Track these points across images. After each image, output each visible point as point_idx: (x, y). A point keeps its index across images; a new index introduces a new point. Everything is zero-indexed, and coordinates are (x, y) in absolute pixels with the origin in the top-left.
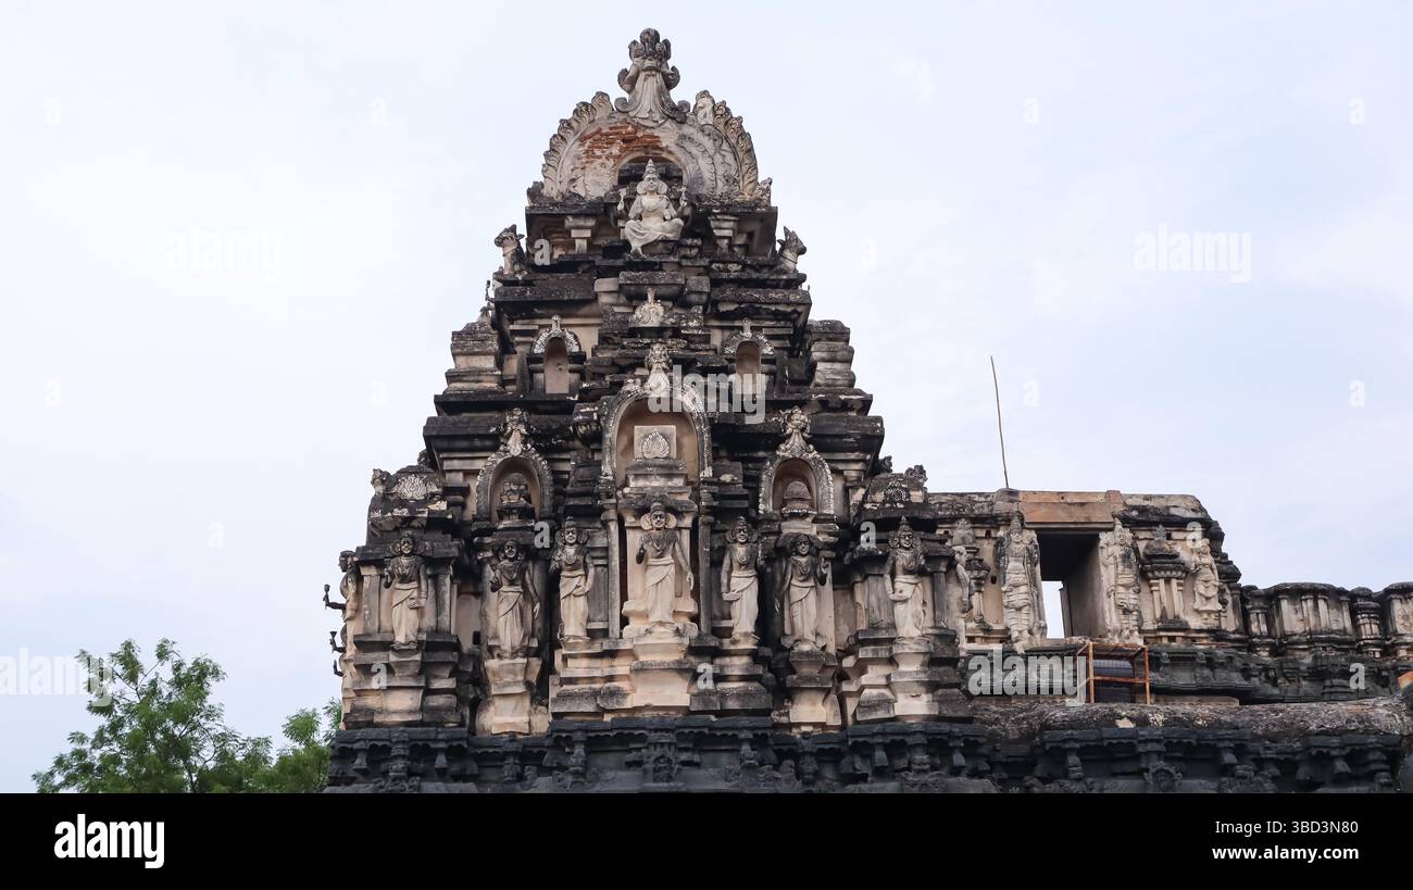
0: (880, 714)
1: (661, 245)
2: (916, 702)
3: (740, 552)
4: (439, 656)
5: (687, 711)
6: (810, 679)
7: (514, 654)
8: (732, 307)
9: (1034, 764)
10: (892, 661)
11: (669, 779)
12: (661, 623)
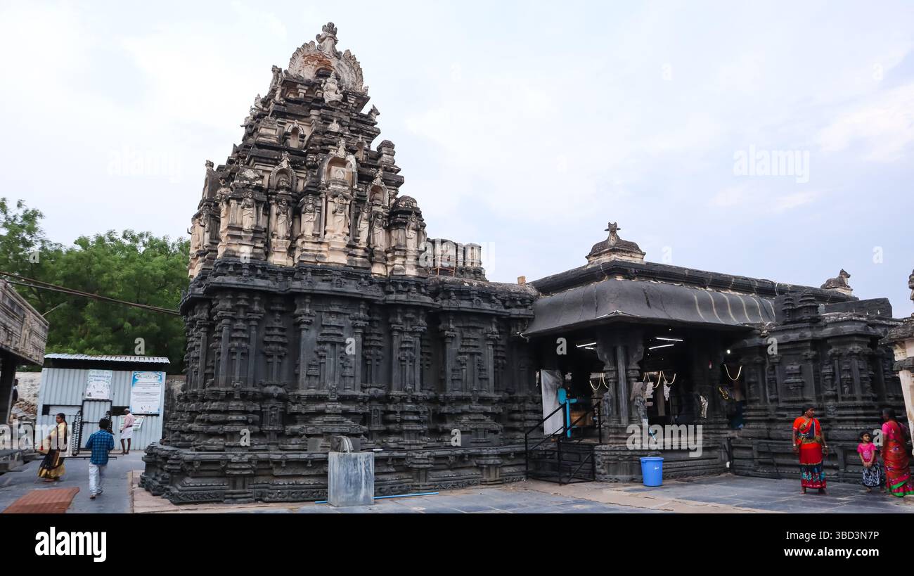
0: (401, 273)
1: (334, 103)
2: (412, 271)
3: (365, 215)
4: (258, 235)
5: (345, 265)
6: (379, 259)
7: (283, 238)
8: (354, 129)
9: (439, 293)
10: (405, 257)
11: (341, 287)
12: (339, 235)
